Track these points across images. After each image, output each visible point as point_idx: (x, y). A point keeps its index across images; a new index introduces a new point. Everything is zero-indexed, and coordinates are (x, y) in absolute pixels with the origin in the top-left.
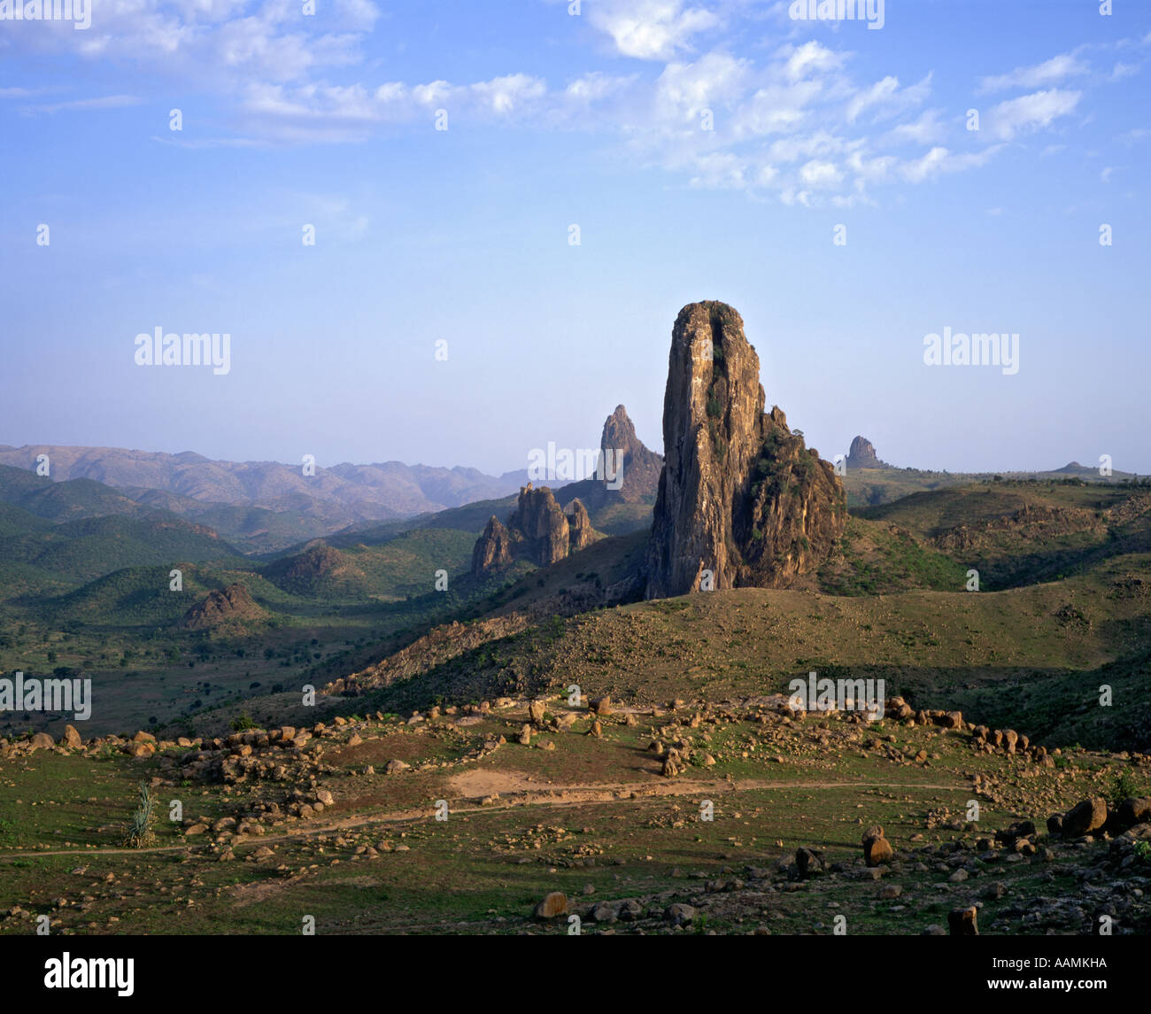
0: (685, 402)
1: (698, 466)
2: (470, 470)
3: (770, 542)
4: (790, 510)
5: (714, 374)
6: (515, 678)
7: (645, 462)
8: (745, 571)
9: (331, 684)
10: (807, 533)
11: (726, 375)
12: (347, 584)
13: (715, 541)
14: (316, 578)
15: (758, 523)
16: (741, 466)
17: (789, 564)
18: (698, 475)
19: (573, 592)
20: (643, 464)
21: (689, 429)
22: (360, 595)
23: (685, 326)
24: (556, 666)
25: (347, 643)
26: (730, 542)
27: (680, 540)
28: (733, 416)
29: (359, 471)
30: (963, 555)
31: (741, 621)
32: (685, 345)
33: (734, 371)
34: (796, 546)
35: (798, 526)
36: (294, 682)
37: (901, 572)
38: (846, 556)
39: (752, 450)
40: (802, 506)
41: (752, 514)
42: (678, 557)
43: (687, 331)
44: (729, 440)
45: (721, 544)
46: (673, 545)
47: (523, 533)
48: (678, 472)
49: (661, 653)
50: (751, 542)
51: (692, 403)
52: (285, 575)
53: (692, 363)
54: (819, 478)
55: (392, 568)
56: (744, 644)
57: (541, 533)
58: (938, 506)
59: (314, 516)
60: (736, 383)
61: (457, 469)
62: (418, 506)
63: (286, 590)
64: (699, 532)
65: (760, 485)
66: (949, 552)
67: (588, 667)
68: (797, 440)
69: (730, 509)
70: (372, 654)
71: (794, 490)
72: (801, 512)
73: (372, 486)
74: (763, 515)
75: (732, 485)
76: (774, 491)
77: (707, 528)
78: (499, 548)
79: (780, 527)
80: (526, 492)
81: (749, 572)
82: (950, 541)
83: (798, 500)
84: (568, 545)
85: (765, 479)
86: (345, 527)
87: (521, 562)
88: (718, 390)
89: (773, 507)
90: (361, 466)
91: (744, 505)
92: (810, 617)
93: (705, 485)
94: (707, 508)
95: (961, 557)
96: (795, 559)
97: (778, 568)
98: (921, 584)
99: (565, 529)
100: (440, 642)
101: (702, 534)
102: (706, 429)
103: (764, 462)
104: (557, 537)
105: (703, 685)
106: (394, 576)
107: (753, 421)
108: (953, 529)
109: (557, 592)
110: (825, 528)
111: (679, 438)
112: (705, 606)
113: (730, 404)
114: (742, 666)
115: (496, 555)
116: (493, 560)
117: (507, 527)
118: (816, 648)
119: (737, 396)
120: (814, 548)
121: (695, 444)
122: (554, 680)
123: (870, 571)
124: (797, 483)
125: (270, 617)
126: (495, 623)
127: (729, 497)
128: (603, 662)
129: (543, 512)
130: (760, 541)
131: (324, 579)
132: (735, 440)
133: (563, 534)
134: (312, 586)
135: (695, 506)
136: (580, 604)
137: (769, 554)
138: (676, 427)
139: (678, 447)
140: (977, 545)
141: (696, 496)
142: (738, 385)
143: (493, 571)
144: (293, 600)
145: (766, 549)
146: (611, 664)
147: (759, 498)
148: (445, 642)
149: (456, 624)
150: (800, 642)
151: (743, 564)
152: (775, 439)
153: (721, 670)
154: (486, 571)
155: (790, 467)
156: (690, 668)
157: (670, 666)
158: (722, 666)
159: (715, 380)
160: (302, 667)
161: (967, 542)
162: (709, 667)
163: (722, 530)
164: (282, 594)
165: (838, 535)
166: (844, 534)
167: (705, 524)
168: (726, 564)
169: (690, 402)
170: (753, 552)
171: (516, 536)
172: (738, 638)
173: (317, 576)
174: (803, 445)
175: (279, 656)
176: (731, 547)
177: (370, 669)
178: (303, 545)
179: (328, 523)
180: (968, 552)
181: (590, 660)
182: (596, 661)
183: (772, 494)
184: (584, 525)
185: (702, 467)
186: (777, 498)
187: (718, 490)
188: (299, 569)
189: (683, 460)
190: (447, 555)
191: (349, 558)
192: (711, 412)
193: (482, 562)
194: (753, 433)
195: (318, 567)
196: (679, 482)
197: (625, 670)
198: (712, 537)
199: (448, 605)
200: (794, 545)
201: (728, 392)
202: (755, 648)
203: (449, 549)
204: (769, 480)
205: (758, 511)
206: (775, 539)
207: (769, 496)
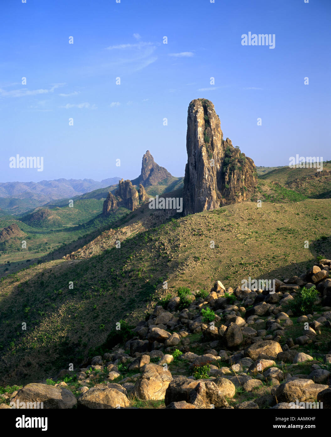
0: (196, 137)
1: (203, 161)
2: (90, 180)
3: (232, 189)
4: (239, 176)
5: (205, 126)
6: (163, 245)
7: (159, 170)
8: (224, 200)
9: (64, 257)
10: (245, 185)
11: (210, 126)
12: (54, 222)
13: (212, 190)
14: (42, 221)
15: (227, 182)
16: (218, 161)
17: (240, 197)
18: (203, 165)
19: (155, 214)
20: (158, 171)
21: (198, 148)
22: (59, 225)
23: (193, 108)
24: (181, 238)
25: (59, 243)
26: (217, 190)
27: (198, 191)
28: (214, 142)
29: (50, 182)
30: (299, 190)
31: (249, 215)
32: (194, 115)
33: (213, 124)
34: (242, 190)
35: (242, 182)
36: (46, 258)
37: (282, 197)
38: (260, 192)
39: (222, 155)
40: (243, 175)
41: (225, 179)
42: (197, 197)
43: (195, 110)
44: (213, 151)
45: (214, 191)
46: (195, 193)
47: (121, 198)
48: (194, 165)
49: (223, 230)
50: (225, 190)
51: (198, 138)
52: (30, 221)
53: (198, 122)
54: (247, 164)
55: (70, 215)
56: (254, 224)
57: (128, 197)
58: (285, 173)
59: (35, 200)
60: (214, 129)
61: (85, 180)
62: (72, 194)
63: (31, 226)
64: (205, 187)
65: (227, 167)
66: (293, 189)
67: (194, 237)
68: (237, 150)
69: (216, 178)
70: (76, 245)
71: (239, 168)
72: (243, 177)
73: (55, 188)
74: (229, 179)
75: (216, 168)
76: (232, 169)
77: (208, 185)
78: (113, 204)
79: (236, 183)
80: (121, 182)
81: (225, 201)
82: (293, 185)
83: (241, 172)
84: (138, 200)
85: (228, 165)
86: (47, 202)
87: (122, 208)
88: (207, 132)
89: (232, 176)
90: (50, 181)
91: (221, 175)
92: (275, 212)
93: (207, 169)
94: (208, 178)
95: (298, 191)
96: (242, 194)
97: (236, 198)
98: (290, 201)
99: (137, 195)
100: (106, 237)
101: (207, 188)
102: (205, 147)
103: (227, 159)
104: (134, 198)
105: (245, 241)
106: (71, 218)
107: (220, 143)
108: (294, 181)
109: (150, 215)
110: (251, 183)
111: (194, 152)
112: (233, 211)
113: (212, 137)
114: (257, 233)
115: (112, 206)
116: (111, 208)
117: (115, 195)
118: (282, 223)
119: (215, 134)
120: (248, 190)
121: (201, 153)
122: (181, 244)
123: (270, 197)
124: (240, 166)
125: (28, 235)
126: (127, 228)
127: (215, 173)
128: (200, 235)
129: (128, 189)
130: (228, 189)
131: (45, 221)
132: (216, 151)
133: (136, 197)
134: (40, 224)
135: (203, 177)
136: (159, 219)
137: (232, 194)
138: (193, 147)
139: (194, 155)
140: (303, 186)
141: (203, 173)
142: (215, 130)
143: (111, 212)
144: (35, 230)
145: (231, 192)
146: (203, 236)
147: (227, 173)
148: (108, 237)
149: (111, 230)
150: (275, 221)
151: (223, 198)
152: (229, 150)
153: (249, 235)
154: (108, 212)
155: (237, 160)
156: (237, 235)
157: (228, 234)
158: (249, 233)
159: (206, 128)
160: (44, 253)
161: (300, 185)
162: (244, 234)
163: (214, 185)
164: (30, 227)
165: (256, 185)
166: (258, 185)
167: (207, 184)
168: (216, 199)
169: (197, 137)
170: (226, 193)
171: (119, 198)
172: (250, 221)
173: (42, 220)
174: (240, 152)
175: (34, 249)
176: (217, 192)
177: (79, 250)
178: (34, 210)
179: (40, 202)
180: (301, 189)
181: (194, 235)
182: (197, 235)
183: (232, 171)
184: (143, 193)
185: (205, 162)
186: (234, 172)
187: (211, 170)
188: (35, 218)
189: (196, 160)
190: (90, 209)
191: (54, 212)
192: (206, 141)
193: (107, 210)
194: (221, 148)
195: (42, 216)
196: (195, 168)
197: (210, 238)
198: (210, 188)
199: (95, 226)
200: (242, 189)
201: (211, 133)
202: (258, 225)
203: (90, 207)
204: (230, 165)
205: (227, 177)
206: (234, 187)
207: (230, 171)
